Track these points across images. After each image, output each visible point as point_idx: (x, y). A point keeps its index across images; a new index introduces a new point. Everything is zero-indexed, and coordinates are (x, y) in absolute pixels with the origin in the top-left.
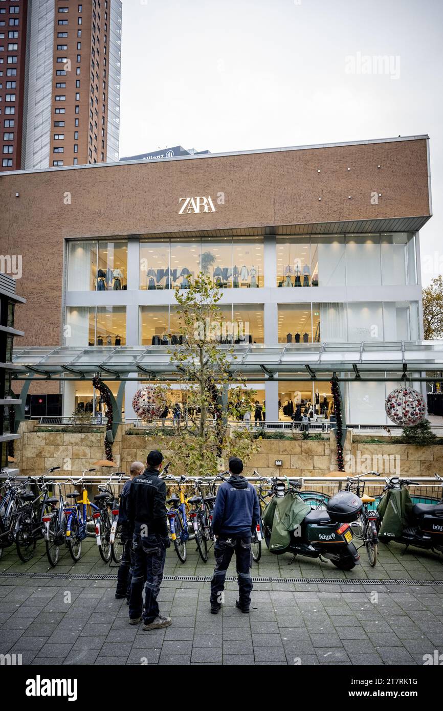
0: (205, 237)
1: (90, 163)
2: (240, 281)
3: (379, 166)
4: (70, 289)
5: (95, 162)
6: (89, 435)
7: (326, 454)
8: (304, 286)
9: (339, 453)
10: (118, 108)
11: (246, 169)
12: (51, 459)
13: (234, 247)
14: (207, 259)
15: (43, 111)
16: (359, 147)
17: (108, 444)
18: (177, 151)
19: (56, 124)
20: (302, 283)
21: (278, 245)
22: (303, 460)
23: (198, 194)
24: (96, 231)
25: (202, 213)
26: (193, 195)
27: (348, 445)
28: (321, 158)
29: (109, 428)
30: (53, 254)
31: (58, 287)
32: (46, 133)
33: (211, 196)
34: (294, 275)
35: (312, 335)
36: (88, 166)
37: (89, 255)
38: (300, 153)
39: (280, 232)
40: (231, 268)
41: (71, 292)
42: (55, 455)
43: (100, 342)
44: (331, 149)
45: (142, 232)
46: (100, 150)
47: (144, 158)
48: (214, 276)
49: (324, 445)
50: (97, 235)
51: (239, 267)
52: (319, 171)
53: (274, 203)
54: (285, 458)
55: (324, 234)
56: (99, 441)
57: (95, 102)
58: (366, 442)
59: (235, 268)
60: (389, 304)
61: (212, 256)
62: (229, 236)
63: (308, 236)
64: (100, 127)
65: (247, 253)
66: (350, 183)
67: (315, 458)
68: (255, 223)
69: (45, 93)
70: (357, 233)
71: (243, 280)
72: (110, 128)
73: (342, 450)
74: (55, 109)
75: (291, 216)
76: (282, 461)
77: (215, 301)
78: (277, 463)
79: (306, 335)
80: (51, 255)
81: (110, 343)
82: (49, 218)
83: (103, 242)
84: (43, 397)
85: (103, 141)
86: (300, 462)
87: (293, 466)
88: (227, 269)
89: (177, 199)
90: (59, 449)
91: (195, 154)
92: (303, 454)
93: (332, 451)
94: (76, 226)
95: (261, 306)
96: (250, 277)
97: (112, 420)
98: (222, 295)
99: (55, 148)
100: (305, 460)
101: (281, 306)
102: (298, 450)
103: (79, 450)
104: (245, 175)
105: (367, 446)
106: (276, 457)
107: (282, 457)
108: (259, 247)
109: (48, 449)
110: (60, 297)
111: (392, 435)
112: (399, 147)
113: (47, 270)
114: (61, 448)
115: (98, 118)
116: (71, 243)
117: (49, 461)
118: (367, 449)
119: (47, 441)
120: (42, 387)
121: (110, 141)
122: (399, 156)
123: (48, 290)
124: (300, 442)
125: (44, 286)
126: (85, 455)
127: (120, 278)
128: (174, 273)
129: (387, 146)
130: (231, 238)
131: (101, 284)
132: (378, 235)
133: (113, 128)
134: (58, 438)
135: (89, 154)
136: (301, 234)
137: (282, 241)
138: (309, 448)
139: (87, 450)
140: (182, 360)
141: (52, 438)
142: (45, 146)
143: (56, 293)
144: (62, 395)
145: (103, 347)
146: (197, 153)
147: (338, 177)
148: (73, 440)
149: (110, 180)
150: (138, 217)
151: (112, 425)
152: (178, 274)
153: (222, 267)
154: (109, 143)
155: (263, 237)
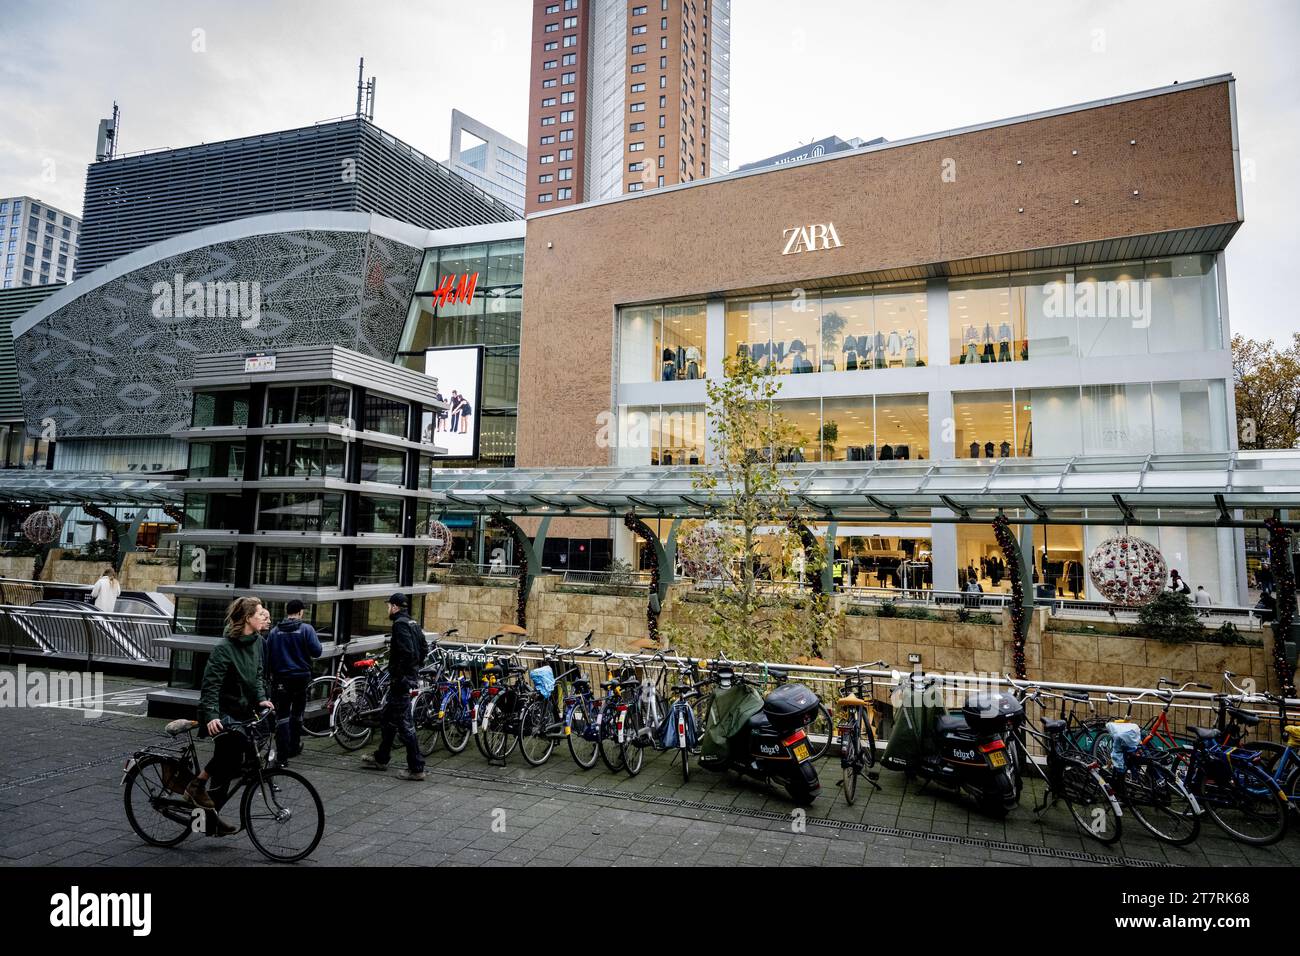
0: (827, 288)
1: (683, 181)
2: (888, 357)
3: (1133, 142)
4: (623, 380)
5: (692, 178)
6: (627, 599)
7: (997, 649)
8: (1001, 360)
9: (1016, 648)
10: (726, 91)
11: (891, 173)
12: (574, 633)
13: (876, 301)
14: (832, 324)
15: (614, 110)
16: (1093, 111)
17: (653, 614)
18: (831, 144)
19: (633, 127)
20: (997, 356)
21: (952, 294)
22: (956, 657)
23: (813, 220)
24: (659, 291)
25: (820, 250)
26: (805, 222)
27: (1034, 634)
28: (1022, 139)
29: (653, 590)
30: (597, 329)
31: (605, 377)
32: (619, 143)
33: (834, 221)
34: (981, 343)
35: (1015, 445)
36: (681, 186)
37: (651, 328)
38: (985, 135)
39: (954, 271)
40: (871, 335)
41: (625, 385)
42: (581, 628)
43: (668, 460)
44: (1040, 123)
45: (727, 287)
46: (699, 158)
47: (777, 163)
48: (844, 351)
49: (993, 632)
50: (660, 296)
51: (886, 334)
52: (1019, 162)
53: (940, 224)
54: (925, 651)
55: (1034, 268)
56: (640, 609)
57: (690, 87)
58: (1071, 631)
59: (879, 337)
60: (1165, 387)
61: (839, 319)
62: (867, 284)
63: (1007, 275)
64: (699, 124)
65: (902, 309)
66: (1079, 176)
67: (978, 653)
68: (906, 259)
69: (617, 85)
70: (1099, 262)
71: (893, 354)
72: (714, 124)
73: (1023, 642)
74: (631, 105)
75: (971, 243)
76: (920, 656)
77: (769, 395)
78: (911, 659)
79: (1005, 445)
80: (597, 331)
81: (682, 461)
82: (593, 276)
83: (671, 306)
84: (585, 542)
85: (704, 145)
86: (950, 660)
87: (939, 665)
88: (865, 338)
89: (779, 231)
90: (586, 620)
91: (860, 146)
92: (957, 646)
93: (1005, 643)
94: (630, 284)
95: (923, 398)
96: (904, 350)
97: (658, 579)
98: (780, 385)
99: (631, 165)
100: (960, 655)
101: (957, 396)
102: (947, 638)
103: (613, 622)
104: (889, 182)
105: (1070, 637)
106: (910, 648)
107: (920, 649)
108: (919, 299)
109: (571, 618)
110: (608, 393)
111: (1120, 621)
112: (1172, 102)
113: (590, 355)
114: (589, 618)
115: (696, 110)
116: (624, 311)
117: (572, 635)
118: (1070, 643)
119: (571, 606)
120: (585, 528)
121: (715, 145)
122: (1172, 120)
123: (591, 382)
124: (950, 626)
125: (586, 377)
126: (621, 630)
127: (695, 361)
128: (779, 349)
129: (1147, 106)
130: (870, 287)
131: (669, 370)
132: (1142, 262)
133: (719, 122)
134: (585, 602)
135: (681, 167)
136: (992, 273)
137: (961, 287)
138: (966, 637)
139: (624, 623)
140: (709, 487)
141: (576, 603)
142: (618, 162)
143: (603, 388)
144: (612, 540)
145: (673, 468)
146: (864, 145)
147: (1054, 170)
148: (605, 607)
149: (678, 211)
150: (721, 264)
151: (657, 585)
152: (786, 350)
153: (856, 336)
154: (713, 146)
155: (924, 282)
